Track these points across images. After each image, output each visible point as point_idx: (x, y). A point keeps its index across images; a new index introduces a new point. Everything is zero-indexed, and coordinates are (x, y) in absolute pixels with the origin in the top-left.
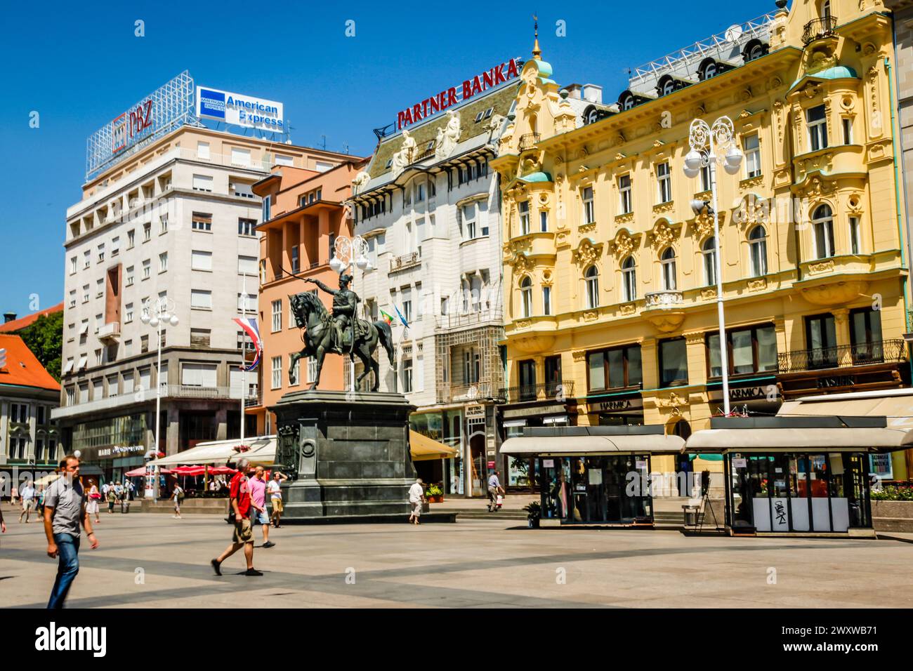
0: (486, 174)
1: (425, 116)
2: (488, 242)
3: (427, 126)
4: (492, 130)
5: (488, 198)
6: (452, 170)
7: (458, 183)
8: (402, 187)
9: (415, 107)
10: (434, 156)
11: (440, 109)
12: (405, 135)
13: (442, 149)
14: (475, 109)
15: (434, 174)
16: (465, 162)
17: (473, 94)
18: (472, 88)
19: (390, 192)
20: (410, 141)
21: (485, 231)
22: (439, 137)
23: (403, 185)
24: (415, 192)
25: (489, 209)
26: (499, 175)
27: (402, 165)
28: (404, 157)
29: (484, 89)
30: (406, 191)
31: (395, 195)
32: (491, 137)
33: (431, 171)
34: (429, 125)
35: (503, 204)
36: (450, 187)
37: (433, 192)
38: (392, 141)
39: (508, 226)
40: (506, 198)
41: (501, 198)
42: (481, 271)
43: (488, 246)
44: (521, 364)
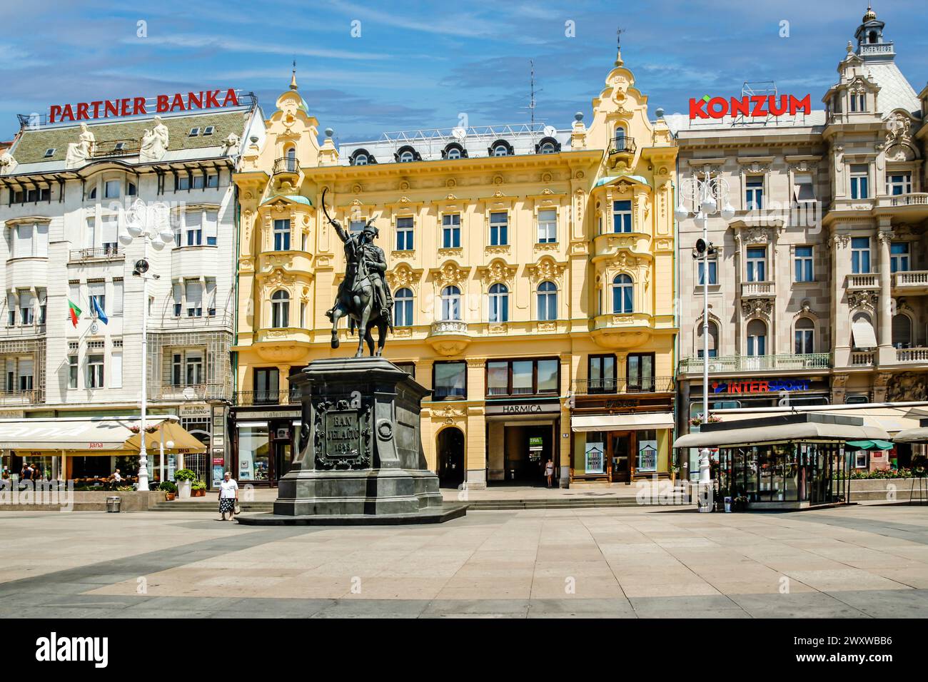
0: (218, 187)
2: (216, 252)
3: (104, 127)
4: (228, 145)
5: (218, 209)
6: (164, 175)
7: (174, 189)
8: (83, 179)
9: (80, 106)
10: (138, 155)
11: (119, 115)
12: (84, 128)
13: (151, 151)
14: (181, 123)
15: (138, 174)
16: (189, 170)
17: (172, 110)
18: (170, 104)
19: (62, 181)
20: (89, 136)
21: (212, 241)
22: (148, 138)
23: (85, 177)
24: (102, 187)
25: (220, 220)
26: (237, 189)
27: (84, 157)
28: (85, 149)
29: (189, 108)
30: (88, 185)
31: (68, 184)
32: (226, 152)
33: (137, 169)
34: (108, 126)
35: (243, 219)
36: (161, 188)
37: (132, 190)
39: (249, 239)
40: (248, 214)
41: (240, 212)
42: (206, 278)
43: (217, 256)
44: (256, 370)
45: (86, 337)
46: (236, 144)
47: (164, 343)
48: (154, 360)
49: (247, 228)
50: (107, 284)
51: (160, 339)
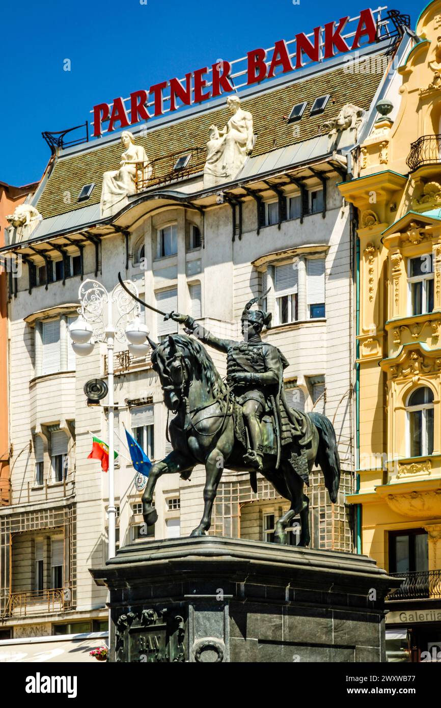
0: (324, 211)
1: (158, 112)
2: (324, 329)
3: (166, 129)
4: (340, 130)
5: (326, 252)
6: (241, 203)
7: (256, 226)
8: (124, 232)
9: (134, 96)
10: (202, 176)
11: (192, 102)
12: (127, 141)
13: (219, 164)
14: (281, 99)
15: (202, 209)
16: (275, 187)
17: (271, 75)
18: (268, 64)
19: (96, 240)
20: (137, 153)
21: (318, 310)
23: (128, 227)
24: (154, 240)
25: (328, 271)
26: (355, 212)
27: (125, 192)
28: (127, 178)
29: (298, 66)
30: (133, 239)
31: (106, 245)
32: (336, 144)
33: (198, 202)
34: (172, 127)
35: (364, 265)
36: (238, 230)
37: (196, 240)
38: (84, 156)
39: (374, 300)
40: (371, 253)
41: (359, 252)
42: (308, 378)
43: (325, 337)
44: (392, 536)
45: (130, 497)
46: (353, 125)
47: (241, 498)
48: (227, 528)
49: (371, 280)
50: (156, 407)
51: (235, 491)
